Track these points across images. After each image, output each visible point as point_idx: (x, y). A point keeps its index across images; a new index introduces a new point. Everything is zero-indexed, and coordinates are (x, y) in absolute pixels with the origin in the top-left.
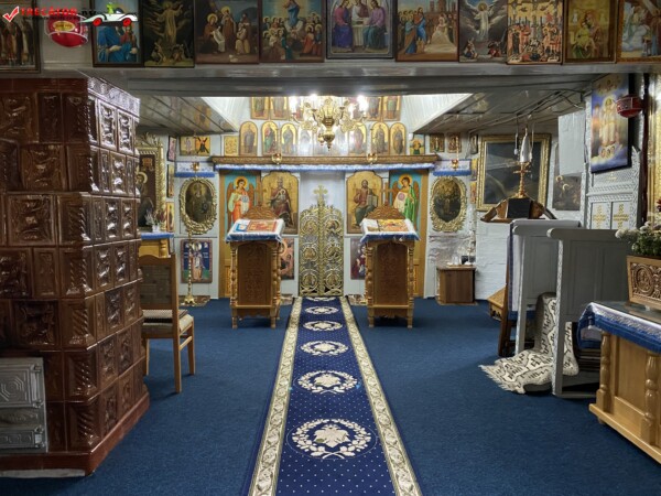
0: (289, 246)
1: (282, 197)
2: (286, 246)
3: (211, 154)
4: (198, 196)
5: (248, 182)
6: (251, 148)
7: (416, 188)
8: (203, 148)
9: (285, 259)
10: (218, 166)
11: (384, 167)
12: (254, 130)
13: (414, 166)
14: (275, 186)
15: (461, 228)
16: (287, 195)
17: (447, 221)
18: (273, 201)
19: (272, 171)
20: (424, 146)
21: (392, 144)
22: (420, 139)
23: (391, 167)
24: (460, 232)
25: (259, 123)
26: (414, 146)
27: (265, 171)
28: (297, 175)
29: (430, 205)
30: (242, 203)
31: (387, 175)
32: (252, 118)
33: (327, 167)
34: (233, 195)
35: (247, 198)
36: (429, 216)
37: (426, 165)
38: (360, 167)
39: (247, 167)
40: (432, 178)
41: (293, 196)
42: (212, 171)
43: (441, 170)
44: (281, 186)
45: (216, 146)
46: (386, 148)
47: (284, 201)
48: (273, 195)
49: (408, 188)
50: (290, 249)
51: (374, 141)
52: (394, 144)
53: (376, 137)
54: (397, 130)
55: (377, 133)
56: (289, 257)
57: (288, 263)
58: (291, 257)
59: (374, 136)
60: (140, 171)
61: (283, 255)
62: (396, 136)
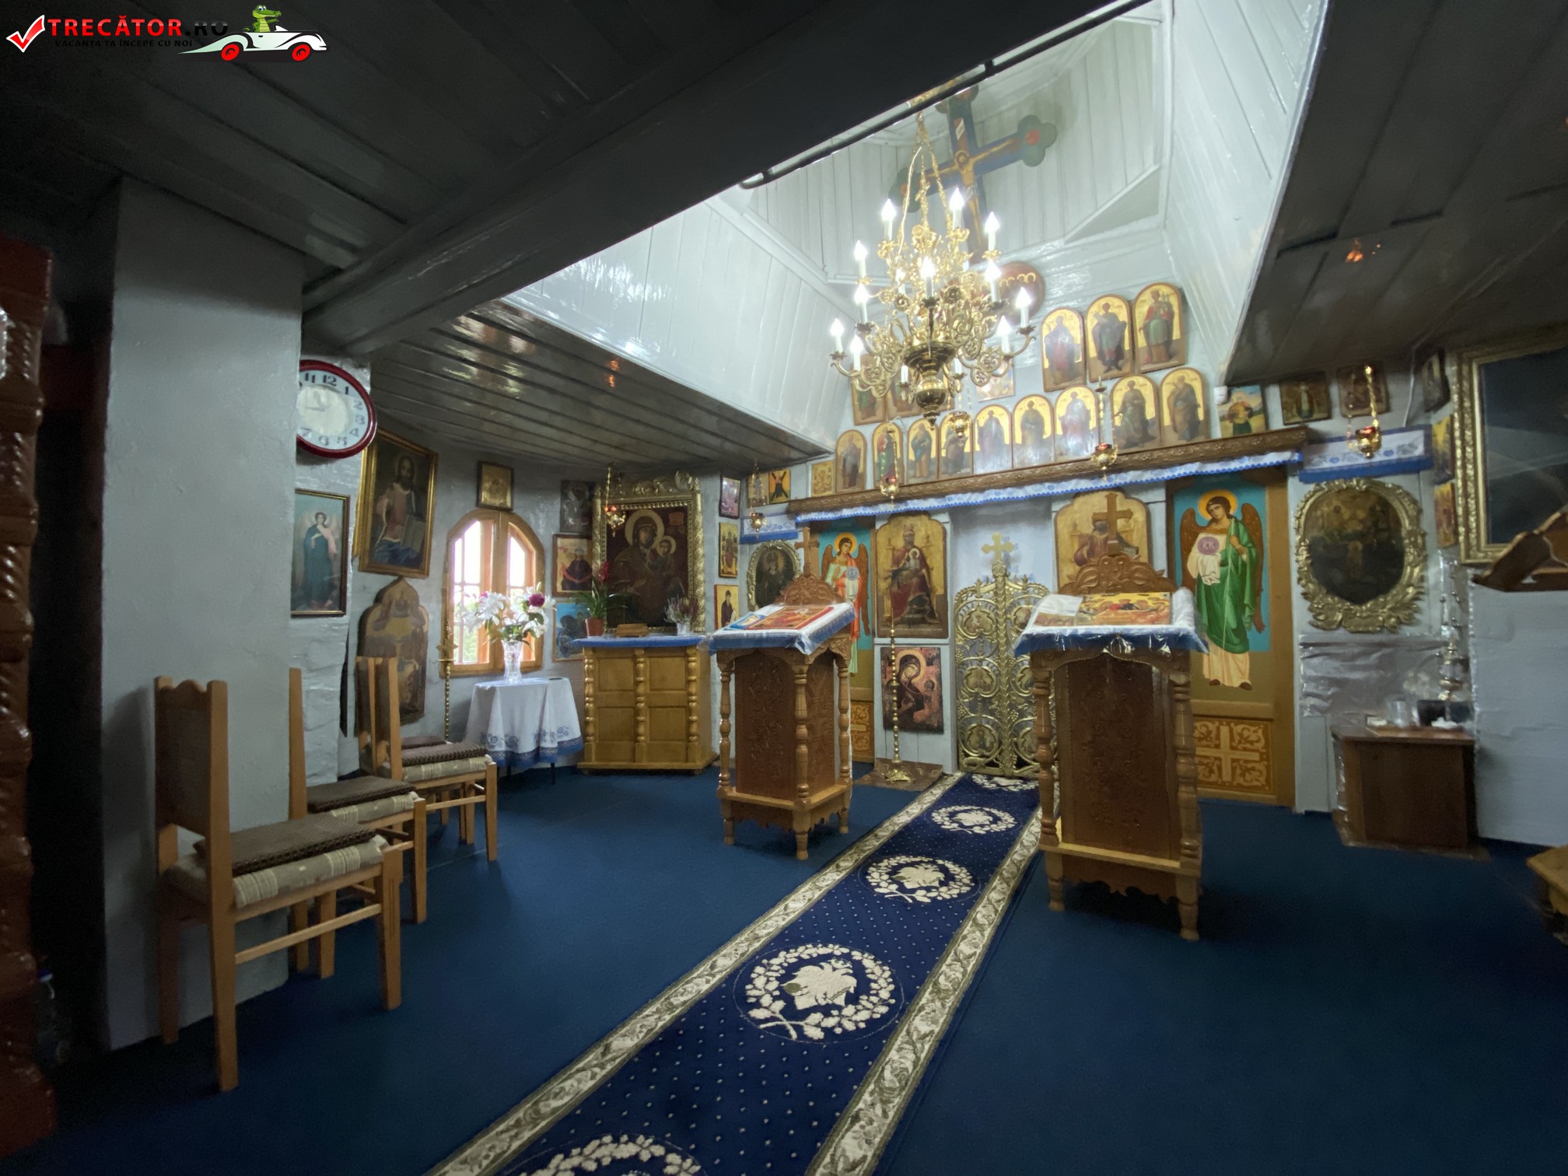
0: (929, 663)
1: (913, 564)
3: (793, 497)
4: (773, 572)
5: (856, 542)
6: (853, 475)
7: (1250, 520)
8: (779, 491)
9: (921, 687)
10: (802, 518)
11: (1148, 476)
12: (860, 444)
13: (1234, 465)
14: (900, 543)
15: (1410, 621)
16: (923, 560)
17: (1359, 600)
18: (895, 575)
19: (894, 516)
20: (1264, 410)
21: (1167, 421)
22: (1248, 397)
23: (1167, 474)
24: (1407, 631)
25: (868, 430)
26: (1231, 416)
27: (882, 516)
28: (944, 518)
29: (1298, 559)
30: (847, 581)
31: (1160, 495)
32: (857, 424)
33: (1004, 494)
34: (833, 567)
35: (856, 570)
36: (1297, 590)
37: (1272, 458)
38: (1084, 484)
39: (847, 513)
40: (1297, 492)
41: (935, 561)
42: (793, 528)
43: (1327, 465)
44: (910, 543)
45: (801, 483)
46: (1153, 431)
47: (916, 572)
48: (896, 561)
49: (1226, 523)
50: (932, 669)
51: (1118, 421)
52: (1173, 420)
53: (1123, 410)
54: (1180, 386)
55: (1124, 403)
56: (930, 686)
57: (929, 699)
58: (935, 686)
59: (1117, 409)
60: (665, 534)
61: (919, 682)
62: (1177, 399)
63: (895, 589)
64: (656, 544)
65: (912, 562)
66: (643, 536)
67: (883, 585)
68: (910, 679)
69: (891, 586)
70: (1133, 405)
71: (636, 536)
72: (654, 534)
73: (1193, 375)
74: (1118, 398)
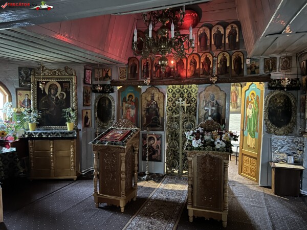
0: (158, 140)
2: (156, 139)
3: (112, 79)
4: (104, 106)
5: (135, 96)
6: (135, 74)
8: (107, 76)
9: (155, 148)
12: (137, 63)
14: (149, 99)
15: (291, 132)
16: (157, 105)
18: (148, 110)
21: (233, 68)
26: (251, 68)
29: (264, 113)
30: (131, 110)
32: (135, 55)
34: (126, 105)
35: (134, 107)
44: (153, 99)
45: (115, 74)
46: (228, 70)
47: (155, 109)
48: (148, 105)
50: (159, 141)
51: (219, 66)
52: (234, 67)
53: (221, 63)
54: (237, 57)
55: (221, 60)
56: (158, 147)
57: (157, 151)
58: (160, 147)
59: (219, 62)
60: (62, 91)
61: (154, 145)
62: (236, 61)
63: (147, 114)
64: (58, 95)
65: (153, 106)
66: (52, 91)
67: (143, 113)
68: (151, 144)
69: (146, 114)
70: (223, 61)
71: (49, 91)
72: (56, 90)
73: (241, 54)
74: (219, 58)
